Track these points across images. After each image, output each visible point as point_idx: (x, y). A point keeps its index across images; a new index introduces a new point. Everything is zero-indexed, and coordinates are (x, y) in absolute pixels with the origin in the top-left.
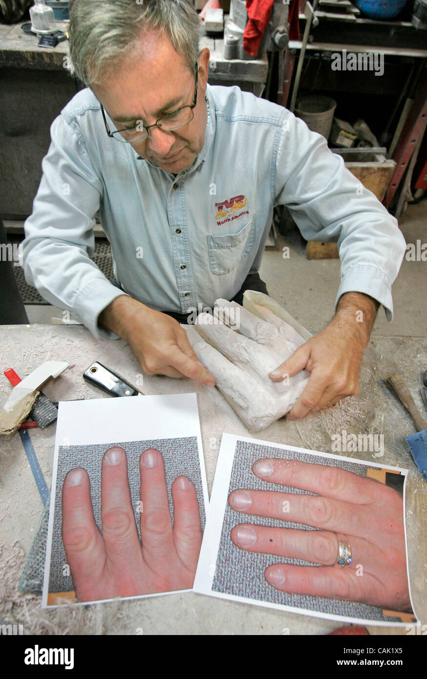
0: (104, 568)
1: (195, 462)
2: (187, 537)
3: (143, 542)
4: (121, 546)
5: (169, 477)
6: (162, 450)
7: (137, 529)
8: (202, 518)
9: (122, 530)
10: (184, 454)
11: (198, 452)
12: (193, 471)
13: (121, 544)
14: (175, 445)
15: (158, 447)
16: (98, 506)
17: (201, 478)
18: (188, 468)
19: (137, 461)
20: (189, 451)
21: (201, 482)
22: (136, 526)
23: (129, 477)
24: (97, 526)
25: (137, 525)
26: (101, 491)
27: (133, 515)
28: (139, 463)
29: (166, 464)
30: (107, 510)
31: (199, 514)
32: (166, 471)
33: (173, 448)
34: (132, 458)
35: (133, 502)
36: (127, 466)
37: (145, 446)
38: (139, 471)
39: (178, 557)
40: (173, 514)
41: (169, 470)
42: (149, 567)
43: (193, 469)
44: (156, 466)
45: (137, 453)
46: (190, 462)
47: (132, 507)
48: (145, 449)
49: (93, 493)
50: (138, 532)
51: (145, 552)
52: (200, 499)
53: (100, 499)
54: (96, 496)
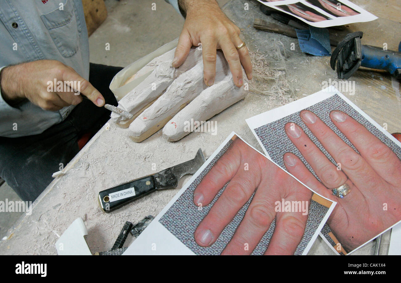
0: (287, 197)
1: (178, 204)
2: (226, 169)
3: (254, 190)
4: (269, 200)
5: (205, 212)
6: (191, 236)
7: (251, 200)
8: (208, 169)
9: (261, 208)
10: (179, 217)
11: (170, 209)
12: (186, 201)
13: (268, 201)
14: (179, 230)
15: (191, 241)
16: (266, 237)
17: (186, 191)
18: (187, 206)
19: (216, 244)
20: (174, 217)
21: (188, 188)
22: (251, 202)
23: (230, 238)
24: (275, 224)
25: (249, 202)
26: (257, 245)
27: (248, 211)
28: (215, 242)
29: (198, 223)
30: (262, 229)
31: (208, 173)
32: (202, 218)
33: (183, 229)
34: (217, 251)
35: (241, 219)
36: (225, 248)
37: (201, 251)
38: (220, 236)
39: (240, 164)
40: (223, 188)
41: (199, 216)
42: (261, 174)
43: (185, 201)
44: (206, 228)
45: (210, 251)
46: (181, 208)
47: (244, 216)
48: (202, 248)
49: (264, 249)
50: (252, 198)
51: (257, 183)
52: (199, 180)
53: (262, 240)
54: (263, 245)
